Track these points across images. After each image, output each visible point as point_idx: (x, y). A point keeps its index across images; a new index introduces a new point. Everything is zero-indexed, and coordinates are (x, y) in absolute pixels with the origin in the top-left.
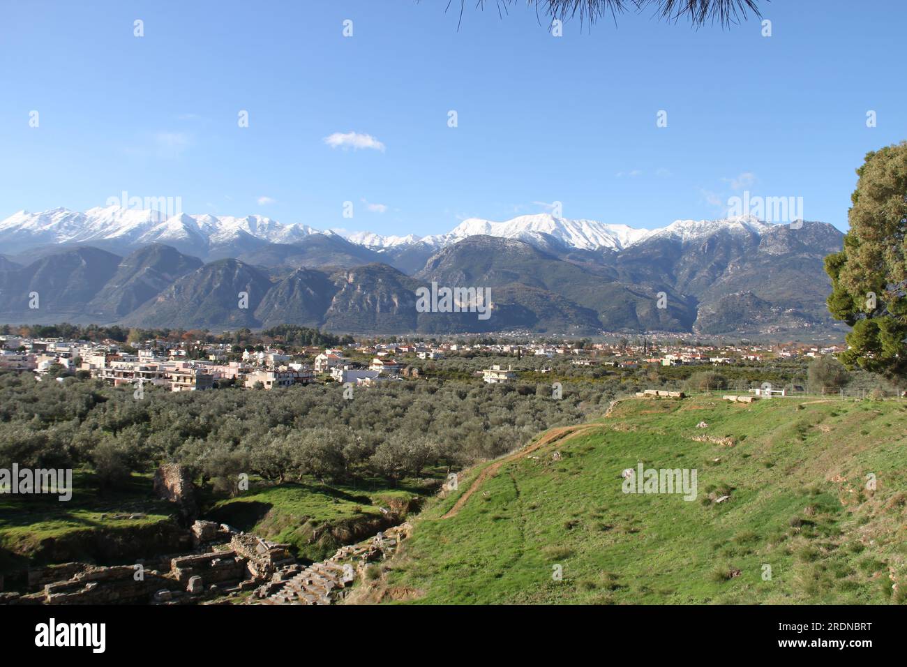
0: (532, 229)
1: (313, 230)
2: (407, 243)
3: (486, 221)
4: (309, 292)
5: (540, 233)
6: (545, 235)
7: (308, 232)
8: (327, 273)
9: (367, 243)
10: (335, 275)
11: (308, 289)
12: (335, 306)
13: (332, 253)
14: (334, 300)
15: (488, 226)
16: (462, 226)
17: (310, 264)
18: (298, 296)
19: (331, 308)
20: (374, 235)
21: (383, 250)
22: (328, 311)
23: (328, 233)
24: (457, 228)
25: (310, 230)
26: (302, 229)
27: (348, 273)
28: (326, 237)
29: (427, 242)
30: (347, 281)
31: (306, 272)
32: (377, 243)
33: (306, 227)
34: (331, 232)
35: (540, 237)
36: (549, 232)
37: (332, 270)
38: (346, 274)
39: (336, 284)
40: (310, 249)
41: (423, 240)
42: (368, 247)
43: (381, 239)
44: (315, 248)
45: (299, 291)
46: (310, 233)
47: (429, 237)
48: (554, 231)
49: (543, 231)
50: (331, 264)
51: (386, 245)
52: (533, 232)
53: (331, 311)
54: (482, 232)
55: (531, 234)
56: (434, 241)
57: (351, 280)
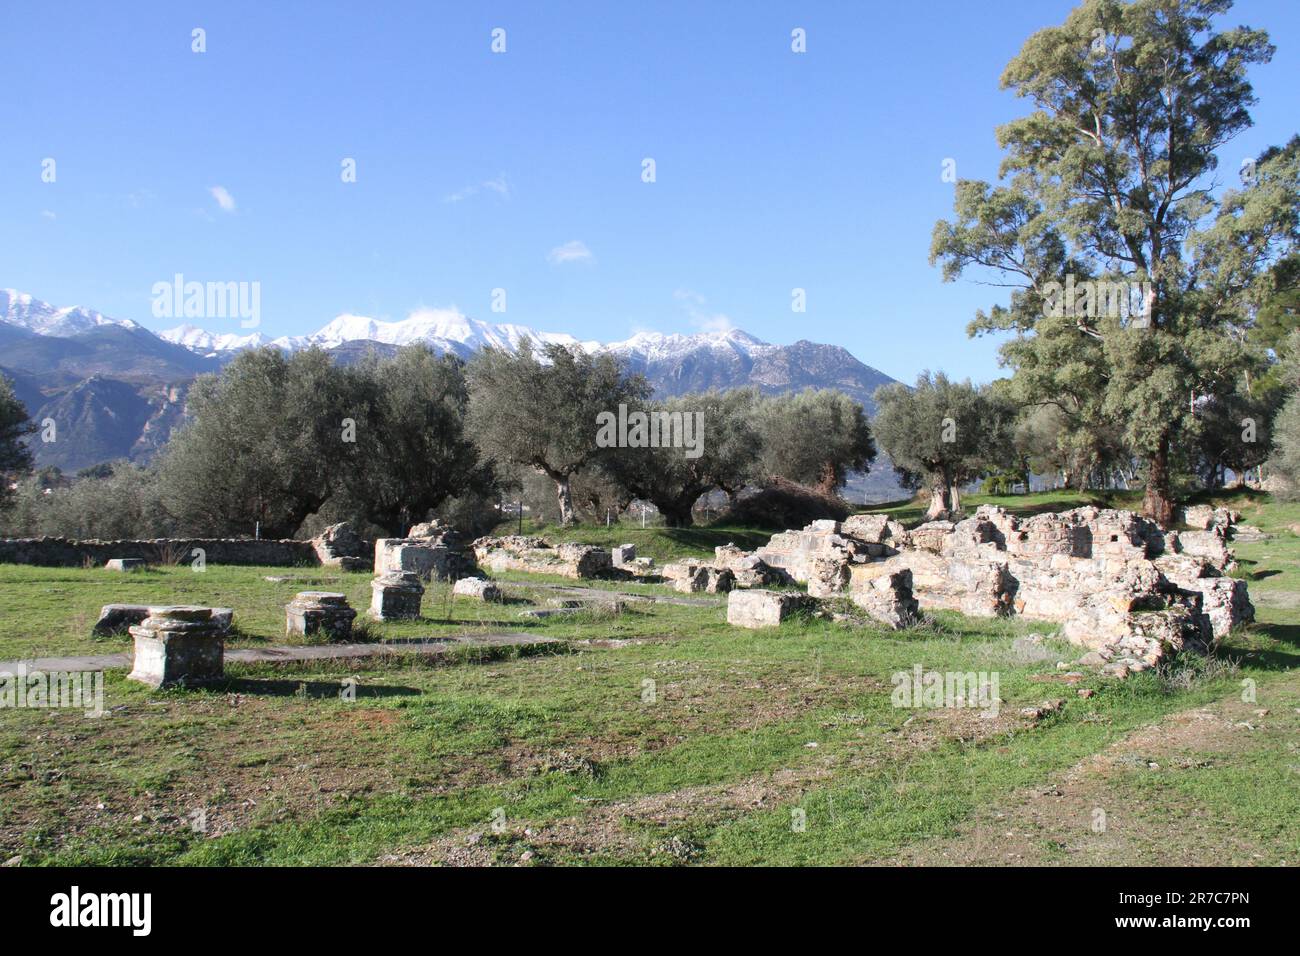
0: (437, 334)
1: (104, 317)
2: (251, 345)
3: (369, 320)
4: (107, 412)
5: (448, 340)
6: (455, 344)
7: (96, 322)
8: (134, 386)
9: (189, 342)
10: (148, 389)
11: (106, 408)
12: (149, 436)
13: (138, 356)
14: (147, 427)
15: (374, 328)
16: (336, 323)
17: (105, 370)
18: (90, 420)
19: (142, 439)
20: (201, 331)
21: (214, 355)
22: (137, 444)
23: (128, 324)
24: (328, 327)
25: (99, 318)
26: (86, 315)
27: (170, 387)
28: (127, 331)
29: (282, 345)
30: (167, 399)
31: (102, 383)
32: (204, 343)
33: (93, 313)
34: (134, 322)
35: (449, 346)
36: (461, 340)
37: (142, 382)
38: (165, 388)
39: (150, 403)
40: (100, 348)
41: (275, 342)
42: (191, 349)
43: (212, 338)
44: (108, 346)
45: (91, 412)
46: (100, 323)
47: (285, 338)
48: (469, 339)
49: (451, 338)
50: (137, 372)
51: (219, 347)
52: (439, 338)
53: (142, 443)
54: (364, 336)
55: (436, 341)
56: (292, 344)
57: (174, 398)
